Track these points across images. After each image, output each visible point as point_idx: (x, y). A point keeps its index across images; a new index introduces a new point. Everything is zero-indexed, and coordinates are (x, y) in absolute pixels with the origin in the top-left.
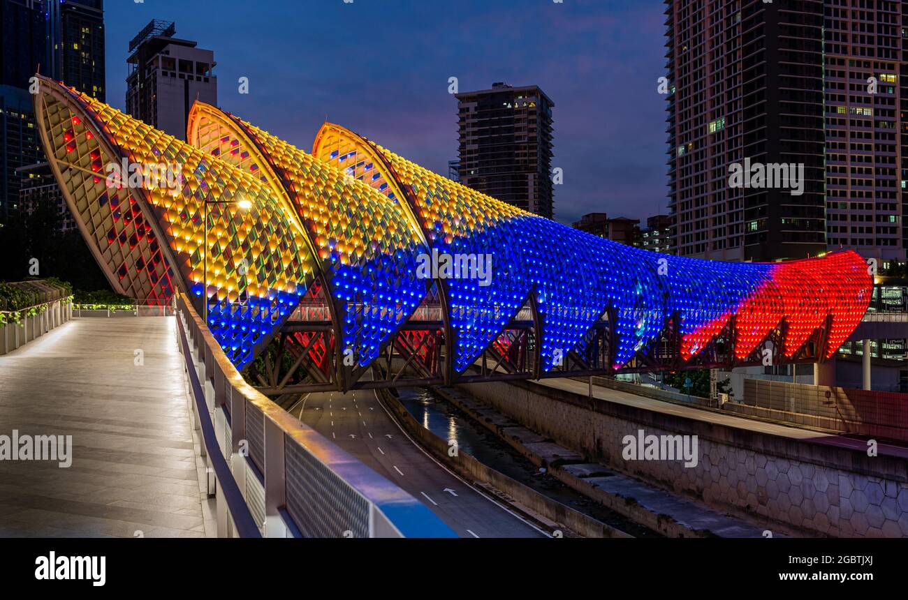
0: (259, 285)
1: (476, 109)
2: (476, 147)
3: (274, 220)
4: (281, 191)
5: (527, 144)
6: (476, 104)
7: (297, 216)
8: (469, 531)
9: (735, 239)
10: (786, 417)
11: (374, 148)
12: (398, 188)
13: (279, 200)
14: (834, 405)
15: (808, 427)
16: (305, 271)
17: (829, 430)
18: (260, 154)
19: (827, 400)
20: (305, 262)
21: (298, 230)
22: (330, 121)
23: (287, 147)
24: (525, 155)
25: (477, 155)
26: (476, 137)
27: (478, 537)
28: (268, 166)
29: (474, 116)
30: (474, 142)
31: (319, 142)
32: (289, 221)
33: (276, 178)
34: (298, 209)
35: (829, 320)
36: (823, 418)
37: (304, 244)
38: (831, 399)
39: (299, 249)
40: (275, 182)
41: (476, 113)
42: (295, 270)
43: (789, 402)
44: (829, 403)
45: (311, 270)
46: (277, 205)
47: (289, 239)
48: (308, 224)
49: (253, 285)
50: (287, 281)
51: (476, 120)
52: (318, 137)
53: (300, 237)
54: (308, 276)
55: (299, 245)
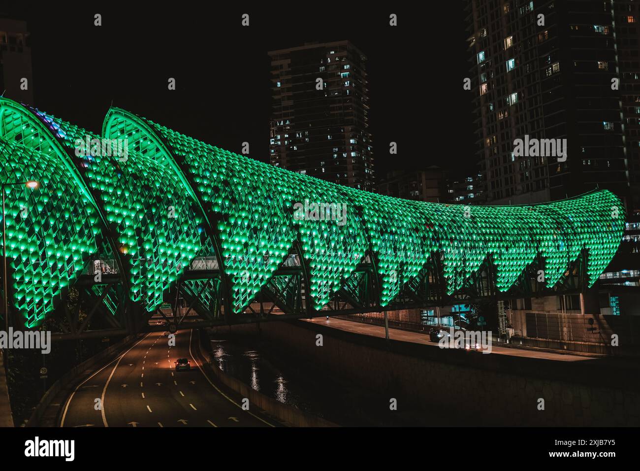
0: (56, 246)
1: (289, 66)
2: (291, 103)
3: (66, 191)
4: (73, 168)
5: (341, 98)
6: (289, 61)
7: (86, 187)
8: (209, 421)
9: (541, 182)
10: (561, 345)
11: (152, 127)
12: (173, 159)
13: (71, 175)
14: (598, 331)
15: (578, 353)
16: (95, 232)
17: (595, 354)
18: (54, 138)
19: (590, 326)
20: (95, 225)
21: (88, 198)
22: (114, 106)
23: (77, 130)
24: (340, 108)
25: (292, 111)
26: (291, 94)
27: (216, 426)
28: (61, 148)
29: (288, 73)
30: (289, 98)
31: (107, 123)
32: (80, 191)
33: (68, 157)
34: (87, 182)
35: (585, 253)
36: (590, 343)
37: (94, 210)
38: (594, 326)
39: (89, 215)
40: (67, 160)
41: (290, 69)
42: (86, 231)
43: (562, 331)
44: (592, 329)
45: (100, 231)
46: (70, 179)
47: (81, 207)
48: (96, 194)
49: (51, 246)
50: (80, 241)
51: (290, 77)
52: (106, 120)
53: (89, 205)
54: (98, 236)
55: (89, 211)
